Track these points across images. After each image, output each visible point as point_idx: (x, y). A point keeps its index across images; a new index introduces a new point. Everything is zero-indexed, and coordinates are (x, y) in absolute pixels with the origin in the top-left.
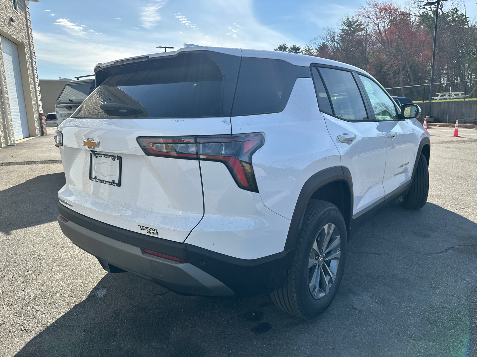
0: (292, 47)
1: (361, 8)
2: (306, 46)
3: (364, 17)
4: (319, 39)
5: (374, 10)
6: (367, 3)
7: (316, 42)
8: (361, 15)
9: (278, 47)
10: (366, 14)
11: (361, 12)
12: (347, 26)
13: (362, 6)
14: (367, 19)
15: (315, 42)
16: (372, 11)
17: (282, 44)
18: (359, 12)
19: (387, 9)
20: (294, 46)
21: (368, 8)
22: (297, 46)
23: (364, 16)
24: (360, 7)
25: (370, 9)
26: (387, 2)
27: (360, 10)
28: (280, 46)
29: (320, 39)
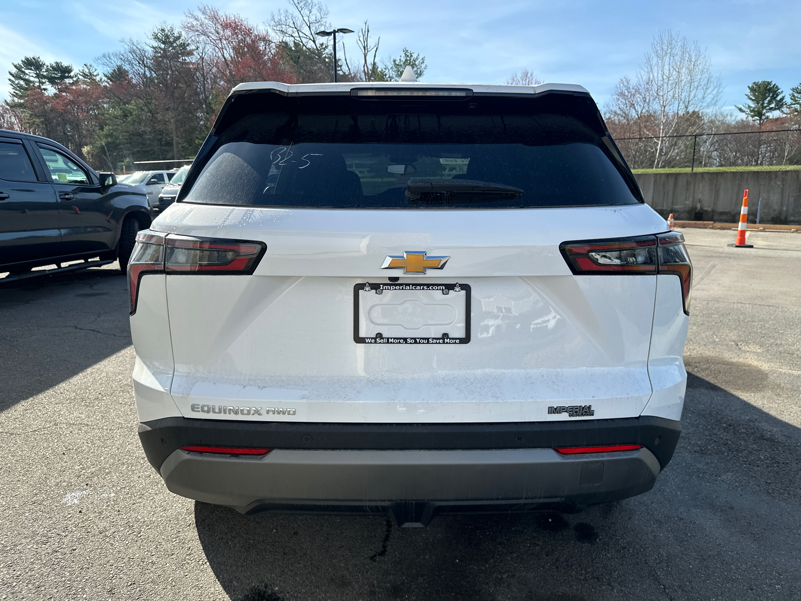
0: (54, 65)
1: (190, 16)
2: (85, 66)
3: (197, 33)
4: (112, 57)
5: (214, 25)
6: (200, 10)
7: (108, 62)
8: (191, 28)
9: (22, 61)
10: (199, 28)
11: (192, 23)
12: (164, 43)
13: (192, 12)
14: (203, 37)
15: (106, 63)
16: (211, 27)
17: (30, 56)
18: (188, 23)
19: (234, 27)
20: (57, 63)
21: (203, 20)
22: (65, 64)
23: (197, 31)
24: (188, 15)
25: (206, 21)
26: (233, 16)
27: (189, 19)
28: (27, 59)
29: (116, 59)
